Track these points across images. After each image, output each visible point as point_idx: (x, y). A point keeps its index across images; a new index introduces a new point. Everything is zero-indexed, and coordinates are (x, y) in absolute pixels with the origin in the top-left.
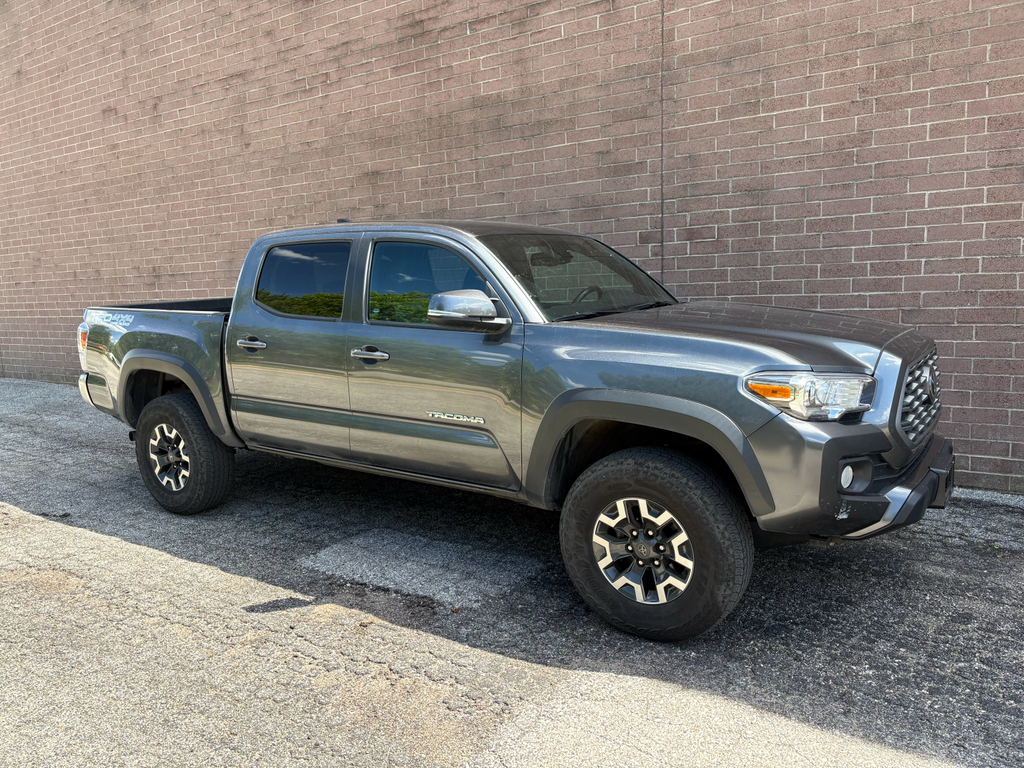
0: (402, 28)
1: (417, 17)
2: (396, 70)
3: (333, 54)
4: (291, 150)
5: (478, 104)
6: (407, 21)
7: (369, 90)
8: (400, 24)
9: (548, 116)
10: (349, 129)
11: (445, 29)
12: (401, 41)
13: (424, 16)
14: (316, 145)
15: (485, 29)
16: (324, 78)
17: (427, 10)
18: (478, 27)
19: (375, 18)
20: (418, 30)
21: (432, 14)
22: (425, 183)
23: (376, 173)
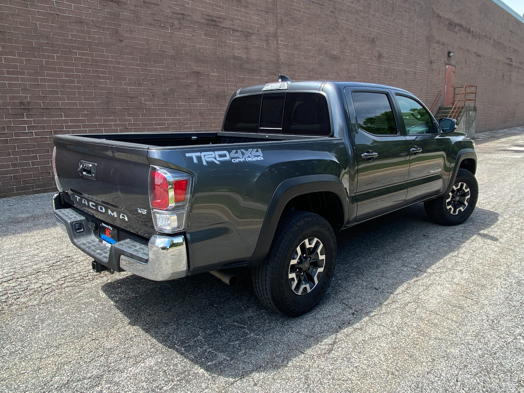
0: (208, 20)
1: (214, 19)
2: (205, 34)
3: (176, 15)
4: (152, 51)
5: (235, 58)
6: (210, 18)
7: (194, 38)
8: (207, 18)
9: (254, 68)
10: (185, 51)
11: (224, 28)
12: (207, 24)
13: (216, 20)
14: (168, 53)
15: (236, 34)
16: (172, 25)
17: (217, 18)
18: (235, 32)
19: (196, 10)
20: (214, 23)
21: (219, 20)
22: (218, 81)
23: (198, 73)
